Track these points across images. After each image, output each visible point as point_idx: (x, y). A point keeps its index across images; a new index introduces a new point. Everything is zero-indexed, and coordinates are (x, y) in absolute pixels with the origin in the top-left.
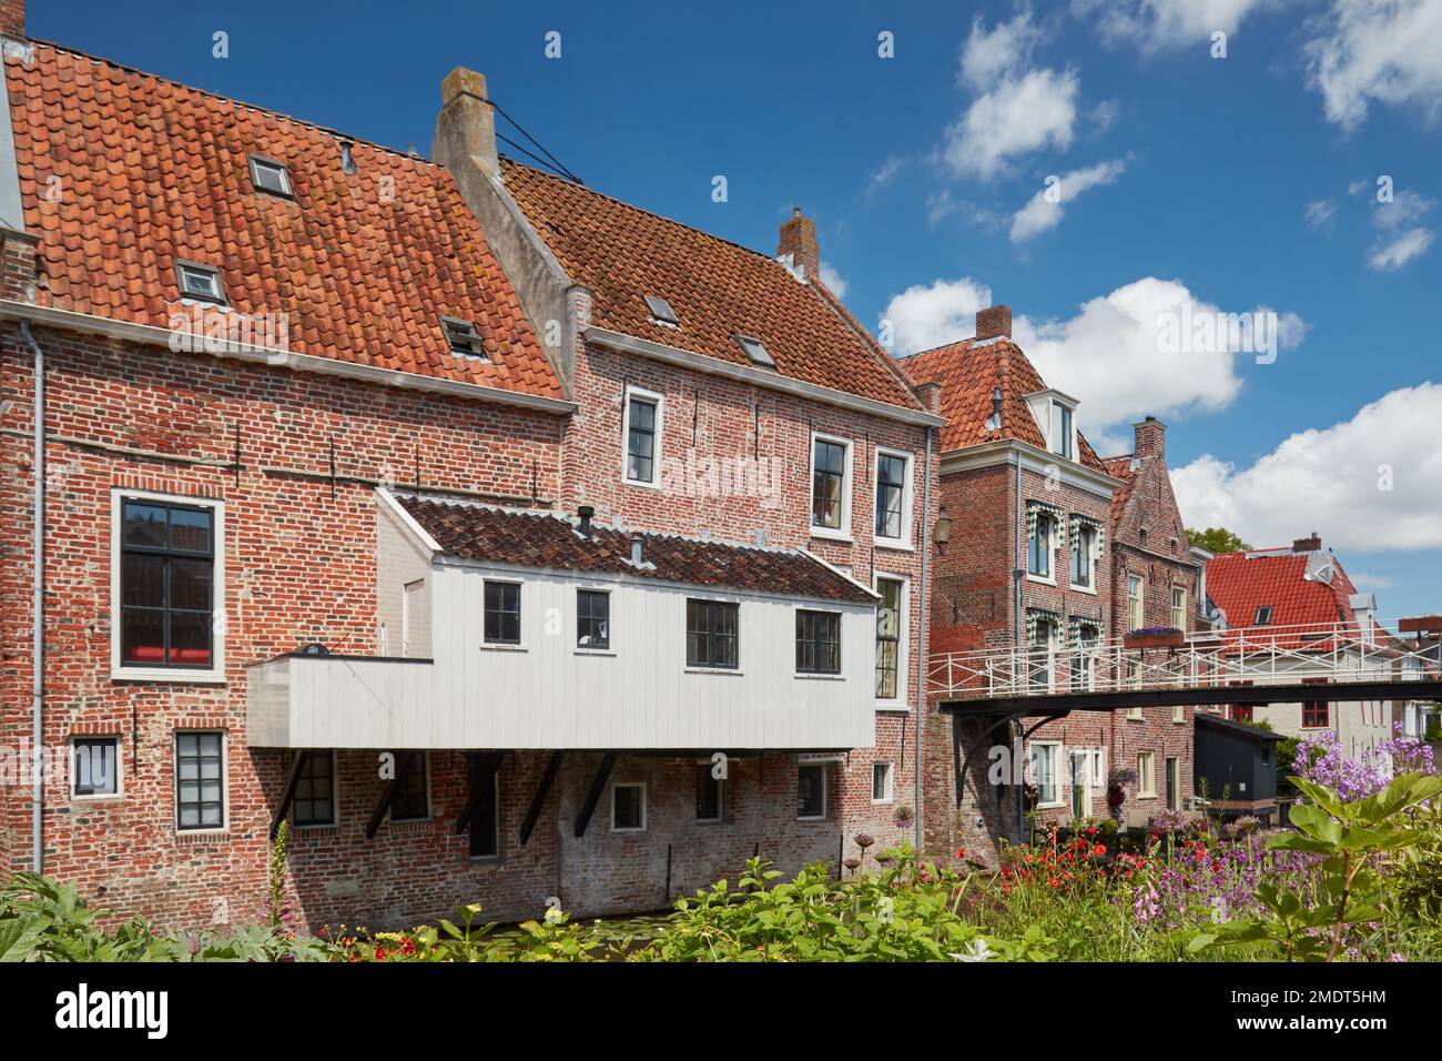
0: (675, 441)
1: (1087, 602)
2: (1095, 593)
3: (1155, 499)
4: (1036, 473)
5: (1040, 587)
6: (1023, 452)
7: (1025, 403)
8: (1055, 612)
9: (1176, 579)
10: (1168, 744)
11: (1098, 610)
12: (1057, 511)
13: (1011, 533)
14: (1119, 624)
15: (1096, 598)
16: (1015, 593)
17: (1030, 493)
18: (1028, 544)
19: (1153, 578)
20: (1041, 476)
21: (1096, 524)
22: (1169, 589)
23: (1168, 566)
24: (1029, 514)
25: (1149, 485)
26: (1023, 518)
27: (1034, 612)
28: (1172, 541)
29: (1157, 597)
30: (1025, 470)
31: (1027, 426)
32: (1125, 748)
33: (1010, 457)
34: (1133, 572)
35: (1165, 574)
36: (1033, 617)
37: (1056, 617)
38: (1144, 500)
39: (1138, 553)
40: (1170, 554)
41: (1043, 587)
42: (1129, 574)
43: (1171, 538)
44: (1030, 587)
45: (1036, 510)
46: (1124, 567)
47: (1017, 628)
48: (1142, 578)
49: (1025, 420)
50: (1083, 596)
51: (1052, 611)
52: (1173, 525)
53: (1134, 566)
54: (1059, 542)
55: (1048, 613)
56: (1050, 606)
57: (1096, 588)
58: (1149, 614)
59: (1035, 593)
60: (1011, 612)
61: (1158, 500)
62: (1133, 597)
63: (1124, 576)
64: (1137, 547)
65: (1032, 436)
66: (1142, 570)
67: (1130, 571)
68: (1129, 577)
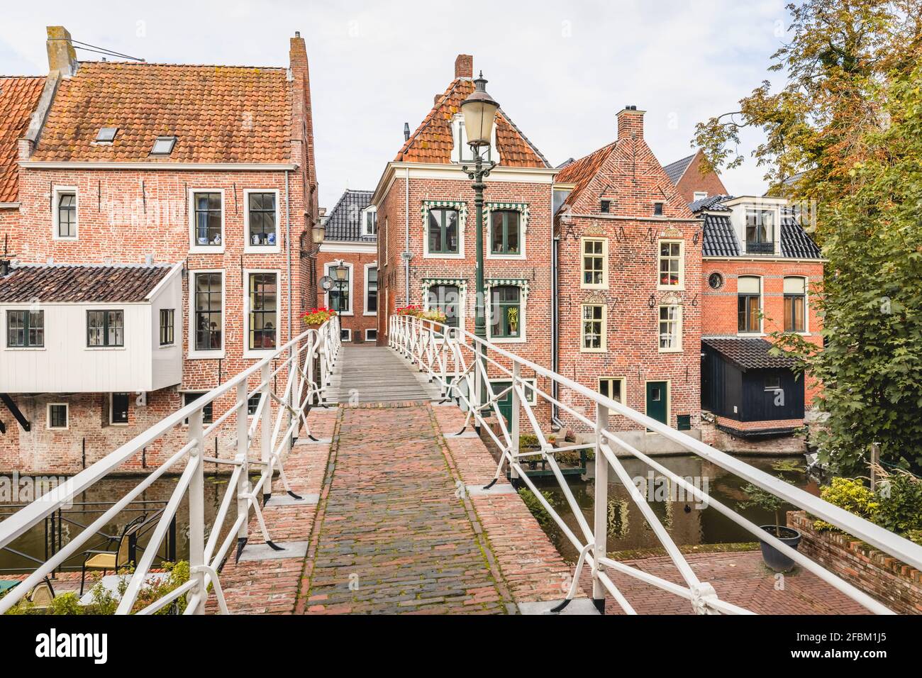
0: (86, 211)
1: (512, 267)
2: (525, 258)
3: (626, 173)
4: (435, 180)
5: (441, 262)
6: (409, 168)
7: (448, 127)
8: (461, 278)
9: (663, 234)
10: (649, 370)
11: (530, 271)
12: (457, 204)
13: (401, 227)
14: (566, 278)
15: (526, 262)
16: (405, 269)
17: (427, 195)
18: (424, 233)
19: (623, 237)
20: (443, 180)
21: (520, 206)
22: (652, 243)
23: (648, 225)
24: (422, 211)
25: (617, 163)
26: (418, 214)
27: (427, 281)
28: (656, 204)
29: (631, 252)
30: (420, 179)
31: (435, 146)
32: (578, 375)
33: (398, 174)
34: (589, 236)
35: (645, 232)
36: (424, 285)
37: (458, 283)
38: (607, 176)
39: (597, 220)
40: (653, 215)
41: (446, 261)
42: (583, 238)
43: (653, 202)
44: (427, 263)
45: (426, 208)
46: (573, 233)
47: (407, 294)
48: (607, 239)
49: (434, 142)
50: (507, 262)
51: (454, 278)
52: (658, 190)
53: (590, 231)
54: (464, 226)
55: (449, 280)
56: (456, 275)
57: (527, 254)
58: (617, 266)
59: (435, 267)
60: (401, 283)
61: (631, 173)
62: (593, 255)
63: (573, 241)
64: (593, 216)
65: (437, 153)
66: (604, 233)
67: (584, 235)
68: (583, 241)
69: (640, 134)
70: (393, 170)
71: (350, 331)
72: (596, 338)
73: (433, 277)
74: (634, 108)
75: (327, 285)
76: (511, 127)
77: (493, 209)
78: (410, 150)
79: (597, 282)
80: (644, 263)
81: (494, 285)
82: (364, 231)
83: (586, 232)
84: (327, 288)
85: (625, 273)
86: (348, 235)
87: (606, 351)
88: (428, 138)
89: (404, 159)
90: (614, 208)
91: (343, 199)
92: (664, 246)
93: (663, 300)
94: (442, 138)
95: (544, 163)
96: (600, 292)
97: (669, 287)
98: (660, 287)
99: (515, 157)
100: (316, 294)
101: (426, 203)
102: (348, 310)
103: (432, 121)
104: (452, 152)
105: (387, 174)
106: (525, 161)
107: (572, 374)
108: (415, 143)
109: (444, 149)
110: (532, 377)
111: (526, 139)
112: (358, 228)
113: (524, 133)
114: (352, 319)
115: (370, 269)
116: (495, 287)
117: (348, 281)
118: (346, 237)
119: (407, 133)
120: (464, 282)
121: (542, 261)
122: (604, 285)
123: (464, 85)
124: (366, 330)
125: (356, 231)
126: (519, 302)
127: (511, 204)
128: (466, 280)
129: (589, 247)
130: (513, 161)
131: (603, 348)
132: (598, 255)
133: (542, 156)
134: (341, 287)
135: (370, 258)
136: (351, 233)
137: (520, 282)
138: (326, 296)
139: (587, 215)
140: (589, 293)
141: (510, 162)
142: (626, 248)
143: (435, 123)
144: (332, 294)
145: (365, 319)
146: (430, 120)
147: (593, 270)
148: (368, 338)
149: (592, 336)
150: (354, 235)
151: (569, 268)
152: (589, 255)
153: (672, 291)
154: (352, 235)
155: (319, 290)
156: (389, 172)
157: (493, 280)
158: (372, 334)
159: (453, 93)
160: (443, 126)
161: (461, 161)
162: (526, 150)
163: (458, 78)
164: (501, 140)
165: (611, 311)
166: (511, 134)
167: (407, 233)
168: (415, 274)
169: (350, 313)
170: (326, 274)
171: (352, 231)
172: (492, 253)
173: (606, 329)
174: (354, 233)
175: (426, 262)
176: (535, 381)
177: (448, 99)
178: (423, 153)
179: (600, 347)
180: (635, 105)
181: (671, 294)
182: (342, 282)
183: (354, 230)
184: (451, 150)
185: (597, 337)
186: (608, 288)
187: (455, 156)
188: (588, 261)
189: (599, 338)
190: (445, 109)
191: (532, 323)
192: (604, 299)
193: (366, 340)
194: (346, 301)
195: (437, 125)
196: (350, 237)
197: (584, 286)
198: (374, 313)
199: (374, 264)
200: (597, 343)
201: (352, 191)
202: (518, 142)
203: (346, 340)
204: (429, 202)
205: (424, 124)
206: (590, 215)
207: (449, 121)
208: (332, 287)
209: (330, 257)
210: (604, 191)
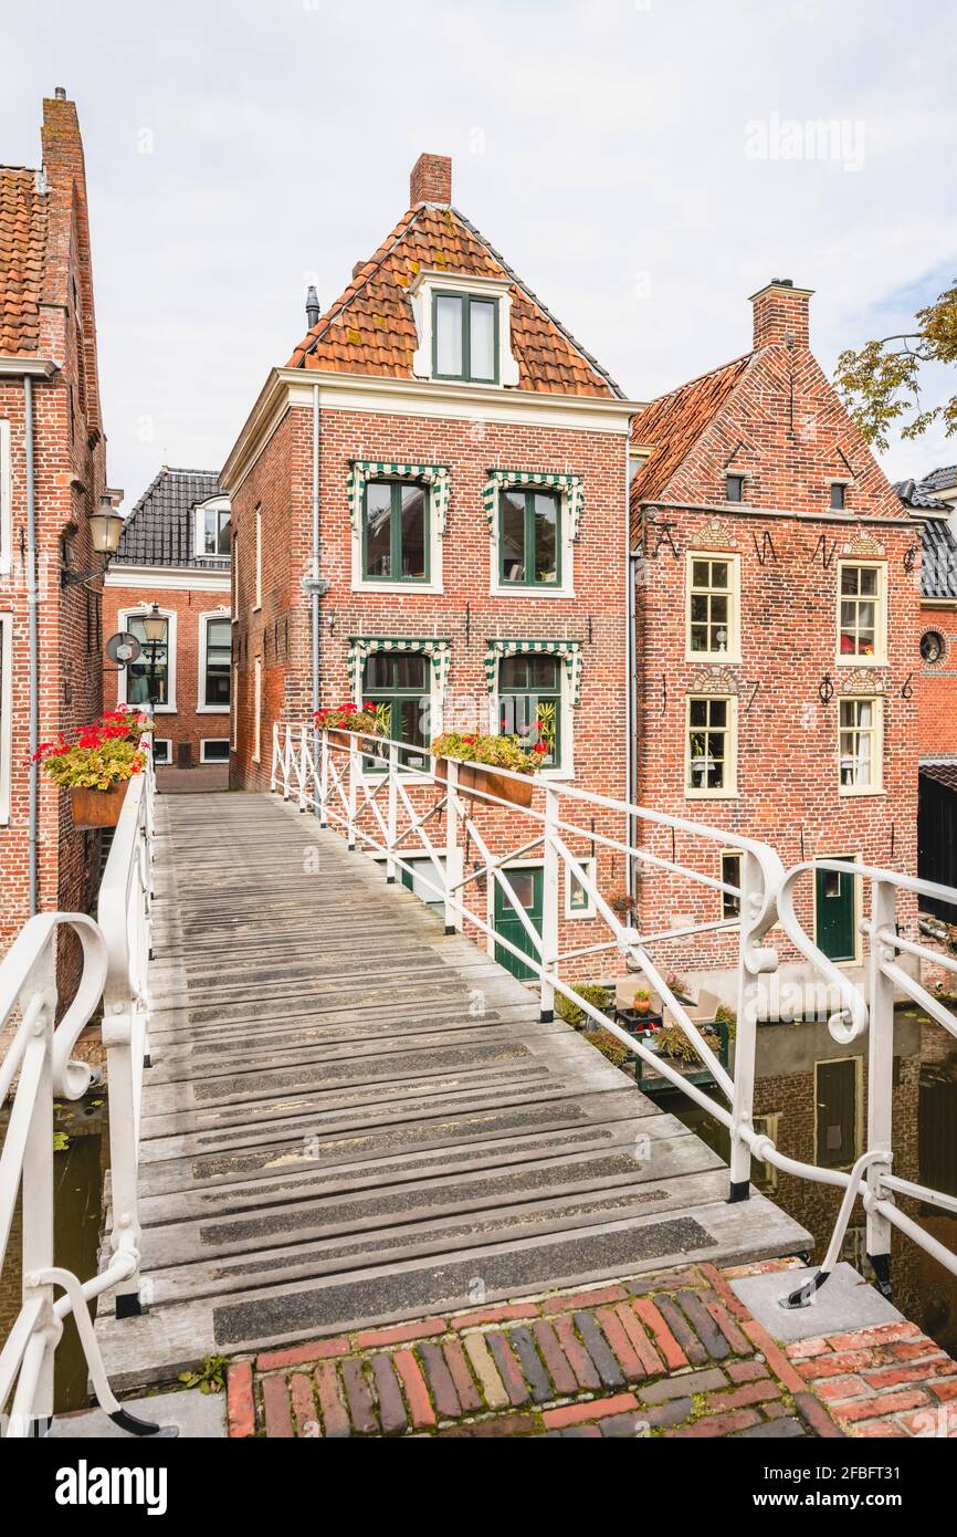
1: (544, 613)
2: (573, 595)
3: (776, 419)
4: (378, 415)
5: (392, 600)
6: (321, 386)
7: (404, 302)
8: (436, 637)
9: (847, 549)
10: (821, 833)
11: (582, 623)
12: (429, 471)
13: (299, 520)
14: (656, 642)
15: (574, 603)
16: (311, 616)
17: (360, 449)
18: (353, 534)
19: (770, 554)
20: (396, 417)
21: (563, 480)
22: (826, 568)
23: (819, 529)
24: (351, 483)
25: (758, 397)
26: (340, 492)
27: (362, 643)
28: (834, 485)
29: (785, 586)
30: (344, 412)
31: (378, 340)
32: (680, 847)
33: (295, 397)
34: (703, 549)
35: (813, 543)
36: (356, 652)
37: (429, 646)
38: (738, 424)
39: (718, 517)
40: (828, 509)
41: (401, 599)
42: (690, 554)
43: (829, 481)
44: (358, 602)
45: (359, 478)
46: (670, 542)
47: (315, 672)
48: (737, 557)
49: (375, 331)
50: (533, 603)
51: (420, 636)
52: (838, 458)
53: (705, 538)
54: (443, 521)
55: (408, 641)
56: (425, 630)
57: (577, 586)
58: (759, 616)
59: (377, 611)
60: (300, 648)
61: (786, 420)
62: (710, 590)
63: (670, 559)
64: (712, 507)
65: (382, 355)
66: (733, 544)
67: (692, 548)
68: (689, 559)
69: (802, 339)
70: (284, 388)
71: (170, 742)
72: (713, 768)
73: (374, 635)
74: (788, 283)
75: (124, 652)
76: (539, 312)
77: (507, 484)
78: (321, 347)
79: (716, 645)
80: (811, 609)
81: (507, 653)
82: (199, 549)
83: (696, 541)
84: (125, 657)
85: (774, 629)
86: (167, 555)
87: (738, 796)
88: (362, 321)
89: (307, 363)
90: (752, 492)
91: (157, 485)
92: (849, 573)
93: (847, 687)
94: (393, 324)
95: (611, 389)
96: (725, 669)
97: (855, 660)
98: (843, 660)
99: (551, 373)
100: (100, 671)
101: (360, 465)
102: (166, 701)
103: (369, 286)
104: (415, 354)
105: (266, 404)
106: (571, 383)
107: (667, 847)
108: (333, 331)
109: (398, 348)
110: (586, 854)
111: (570, 338)
112: (188, 542)
113: (564, 325)
114: (174, 719)
115: (211, 622)
116: (510, 657)
117: (166, 646)
118: (162, 559)
119: (313, 309)
120: (442, 646)
121: (608, 602)
122: (732, 654)
123: (434, 218)
124: (203, 742)
125: (184, 547)
126: (558, 691)
127: (544, 475)
128: (447, 641)
129: (700, 571)
130: (548, 382)
131: (729, 788)
132: (719, 591)
133: (605, 374)
134: (154, 657)
135: (213, 600)
136: (172, 550)
137: (563, 647)
138: (122, 676)
139: (697, 505)
140: (702, 671)
141: (540, 384)
142: (775, 578)
143: (376, 293)
144: (135, 671)
145: (201, 719)
146: (364, 286)
147: (709, 624)
148: (206, 757)
149: (706, 762)
150: (180, 555)
151: (662, 617)
152: (701, 590)
153: (864, 668)
154: (175, 555)
155: (108, 663)
156: (275, 392)
157: (506, 642)
158: (215, 750)
159: (411, 233)
160: (392, 299)
161: (435, 375)
162: (573, 361)
163: (422, 204)
164: (518, 337)
165: (747, 711)
166: (539, 326)
167: (316, 533)
168: (332, 626)
169: (171, 707)
170: (122, 627)
171: (175, 547)
172: (501, 583)
173: (737, 748)
174: (179, 551)
175: (357, 599)
176: (592, 862)
177: (402, 244)
178: (351, 353)
179: (721, 786)
180: (792, 279)
181: (863, 673)
182: (155, 647)
183: (180, 546)
184: (413, 351)
185: (715, 764)
186: (740, 660)
187: (421, 363)
188: (699, 601)
189: (719, 766)
190: (395, 263)
191: (587, 737)
192: (733, 684)
193: (202, 760)
194: (161, 684)
195: (379, 297)
196: (171, 559)
197: (693, 656)
198: (225, 709)
199: (226, 612)
200: (716, 777)
201: (175, 470)
202: (554, 343)
203: (162, 762)
204: (366, 463)
205: (352, 292)
206: (704, 506)
207: (405, 290)
208: (136, 656)
209: (130, 597)
210: (733, 455)
